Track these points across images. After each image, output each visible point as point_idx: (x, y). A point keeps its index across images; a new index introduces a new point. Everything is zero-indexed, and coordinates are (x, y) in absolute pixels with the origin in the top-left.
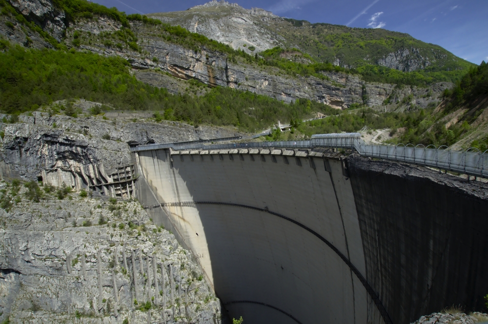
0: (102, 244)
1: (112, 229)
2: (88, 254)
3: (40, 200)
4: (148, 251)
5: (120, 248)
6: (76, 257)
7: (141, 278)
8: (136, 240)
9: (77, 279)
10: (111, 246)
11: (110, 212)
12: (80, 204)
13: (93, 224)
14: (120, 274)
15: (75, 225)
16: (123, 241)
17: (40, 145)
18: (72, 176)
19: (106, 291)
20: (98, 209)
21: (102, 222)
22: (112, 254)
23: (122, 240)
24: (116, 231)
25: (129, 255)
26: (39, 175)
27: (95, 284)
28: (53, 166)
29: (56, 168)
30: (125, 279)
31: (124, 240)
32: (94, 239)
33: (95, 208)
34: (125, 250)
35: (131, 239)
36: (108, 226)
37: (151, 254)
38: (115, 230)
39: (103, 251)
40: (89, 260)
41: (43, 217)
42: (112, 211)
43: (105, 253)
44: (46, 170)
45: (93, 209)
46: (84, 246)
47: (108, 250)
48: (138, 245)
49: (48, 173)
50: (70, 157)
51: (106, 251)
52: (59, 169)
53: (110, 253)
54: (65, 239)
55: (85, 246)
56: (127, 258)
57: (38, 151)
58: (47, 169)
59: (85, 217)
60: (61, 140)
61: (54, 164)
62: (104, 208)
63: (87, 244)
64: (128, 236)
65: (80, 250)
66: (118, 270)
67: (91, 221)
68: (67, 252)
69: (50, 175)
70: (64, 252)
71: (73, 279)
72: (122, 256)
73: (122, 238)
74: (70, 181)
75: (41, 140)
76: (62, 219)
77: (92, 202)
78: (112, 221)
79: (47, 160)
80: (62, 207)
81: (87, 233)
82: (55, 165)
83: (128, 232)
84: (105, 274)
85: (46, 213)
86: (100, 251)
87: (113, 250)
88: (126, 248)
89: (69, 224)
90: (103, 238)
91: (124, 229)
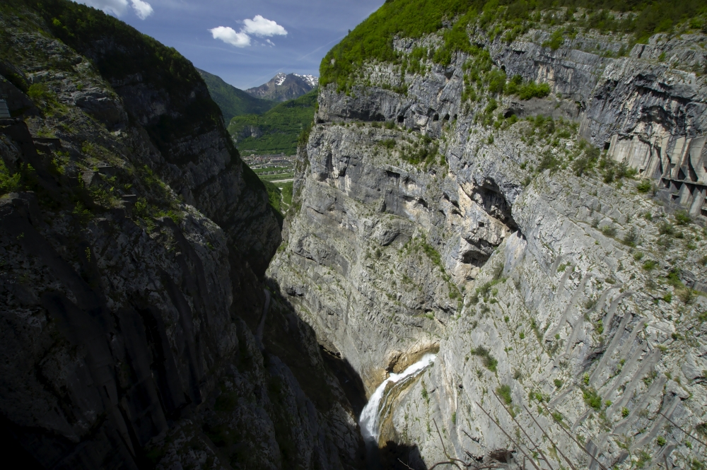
0: (600, 270)
1: (631, 259)
2: (576, 270)
3: (583, 175)
4: (653, 335)
5: (615, 293)
6: (565, 263)
7: (616, 360)
8: (650, 303)
9: (553, 289)
10: (607, 281)
11: (658, 233)
12: (624, 199)
13: (616, 237)
14: (590, 325)
15: (595, 225)
16: (628, 287)
17: (627, 94)
18: (649, 152)
19: (566, 329)
20: (642, 219)
21: (630, 241)
22: (600, 292)
23: (628, 284)
24: (633, 267)
25: (621, 314)
26: (607, 140)
27: (562, 310)
28: (629, 131)
29: (632, 134)
30: (590, 338)
31: (631, 287)
32: (596, 256)
33: (639, 216)
34: (620, 302)
35: (643, 294)
36: (631, 251)
37: (655, 344)
38: (632, 264)
39: (592, 279)
40: (573, 277)
41: (569, 196)
42: (661, 234)
43: (593, 283)
44: (620, 135)
45: (635, 215)
46: (580, 256)
47: (599, 282)
48: (646, 312)
49: (620, 140)
50: (658, 118)
51: (595, 282)
52: (636, 137)
53: (598, 289)
54: (570, 234)
55: (581, 258)
56: (615, 315)
57: (621, 103)
58: (621, 133)
59: (615, 221)
60: (655, 86)
61: (633, 126)
62: (654, 222)
63: (584, 257)
64: (643, 285)
65: (574, 258)
66: (591, 318)
67: (617, 230)
68: (562, 251)
69: (622, 143)
70: (560, 250)
71: (550, 285)
72: (609, 305)
73: (631, 282)
74: (642, 159)
75: (632, 85)
76: (587, 209)
77: (644, 204)
78: (643, 248)
79: (626, 119)
80: (599, 193)
81: (597, 244)
82: (633, 129)
83: (650, 281)
84: (577, 310)
85: (576, 192)
86: (589, 277)
87: (605, 287)
88: (624, 300)
89: (590, 219)
90: (608, 263)
91: (648, 273)
